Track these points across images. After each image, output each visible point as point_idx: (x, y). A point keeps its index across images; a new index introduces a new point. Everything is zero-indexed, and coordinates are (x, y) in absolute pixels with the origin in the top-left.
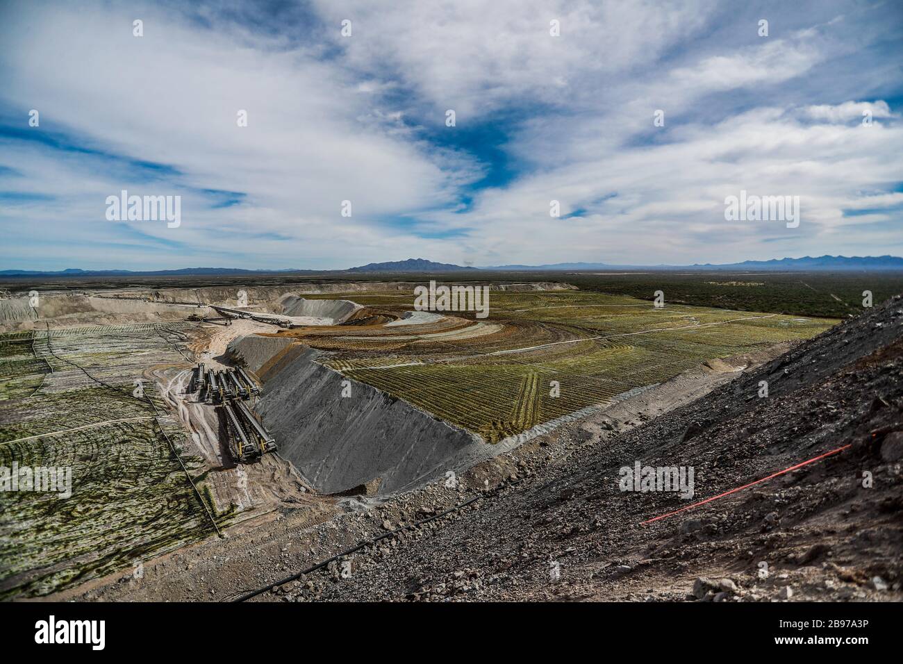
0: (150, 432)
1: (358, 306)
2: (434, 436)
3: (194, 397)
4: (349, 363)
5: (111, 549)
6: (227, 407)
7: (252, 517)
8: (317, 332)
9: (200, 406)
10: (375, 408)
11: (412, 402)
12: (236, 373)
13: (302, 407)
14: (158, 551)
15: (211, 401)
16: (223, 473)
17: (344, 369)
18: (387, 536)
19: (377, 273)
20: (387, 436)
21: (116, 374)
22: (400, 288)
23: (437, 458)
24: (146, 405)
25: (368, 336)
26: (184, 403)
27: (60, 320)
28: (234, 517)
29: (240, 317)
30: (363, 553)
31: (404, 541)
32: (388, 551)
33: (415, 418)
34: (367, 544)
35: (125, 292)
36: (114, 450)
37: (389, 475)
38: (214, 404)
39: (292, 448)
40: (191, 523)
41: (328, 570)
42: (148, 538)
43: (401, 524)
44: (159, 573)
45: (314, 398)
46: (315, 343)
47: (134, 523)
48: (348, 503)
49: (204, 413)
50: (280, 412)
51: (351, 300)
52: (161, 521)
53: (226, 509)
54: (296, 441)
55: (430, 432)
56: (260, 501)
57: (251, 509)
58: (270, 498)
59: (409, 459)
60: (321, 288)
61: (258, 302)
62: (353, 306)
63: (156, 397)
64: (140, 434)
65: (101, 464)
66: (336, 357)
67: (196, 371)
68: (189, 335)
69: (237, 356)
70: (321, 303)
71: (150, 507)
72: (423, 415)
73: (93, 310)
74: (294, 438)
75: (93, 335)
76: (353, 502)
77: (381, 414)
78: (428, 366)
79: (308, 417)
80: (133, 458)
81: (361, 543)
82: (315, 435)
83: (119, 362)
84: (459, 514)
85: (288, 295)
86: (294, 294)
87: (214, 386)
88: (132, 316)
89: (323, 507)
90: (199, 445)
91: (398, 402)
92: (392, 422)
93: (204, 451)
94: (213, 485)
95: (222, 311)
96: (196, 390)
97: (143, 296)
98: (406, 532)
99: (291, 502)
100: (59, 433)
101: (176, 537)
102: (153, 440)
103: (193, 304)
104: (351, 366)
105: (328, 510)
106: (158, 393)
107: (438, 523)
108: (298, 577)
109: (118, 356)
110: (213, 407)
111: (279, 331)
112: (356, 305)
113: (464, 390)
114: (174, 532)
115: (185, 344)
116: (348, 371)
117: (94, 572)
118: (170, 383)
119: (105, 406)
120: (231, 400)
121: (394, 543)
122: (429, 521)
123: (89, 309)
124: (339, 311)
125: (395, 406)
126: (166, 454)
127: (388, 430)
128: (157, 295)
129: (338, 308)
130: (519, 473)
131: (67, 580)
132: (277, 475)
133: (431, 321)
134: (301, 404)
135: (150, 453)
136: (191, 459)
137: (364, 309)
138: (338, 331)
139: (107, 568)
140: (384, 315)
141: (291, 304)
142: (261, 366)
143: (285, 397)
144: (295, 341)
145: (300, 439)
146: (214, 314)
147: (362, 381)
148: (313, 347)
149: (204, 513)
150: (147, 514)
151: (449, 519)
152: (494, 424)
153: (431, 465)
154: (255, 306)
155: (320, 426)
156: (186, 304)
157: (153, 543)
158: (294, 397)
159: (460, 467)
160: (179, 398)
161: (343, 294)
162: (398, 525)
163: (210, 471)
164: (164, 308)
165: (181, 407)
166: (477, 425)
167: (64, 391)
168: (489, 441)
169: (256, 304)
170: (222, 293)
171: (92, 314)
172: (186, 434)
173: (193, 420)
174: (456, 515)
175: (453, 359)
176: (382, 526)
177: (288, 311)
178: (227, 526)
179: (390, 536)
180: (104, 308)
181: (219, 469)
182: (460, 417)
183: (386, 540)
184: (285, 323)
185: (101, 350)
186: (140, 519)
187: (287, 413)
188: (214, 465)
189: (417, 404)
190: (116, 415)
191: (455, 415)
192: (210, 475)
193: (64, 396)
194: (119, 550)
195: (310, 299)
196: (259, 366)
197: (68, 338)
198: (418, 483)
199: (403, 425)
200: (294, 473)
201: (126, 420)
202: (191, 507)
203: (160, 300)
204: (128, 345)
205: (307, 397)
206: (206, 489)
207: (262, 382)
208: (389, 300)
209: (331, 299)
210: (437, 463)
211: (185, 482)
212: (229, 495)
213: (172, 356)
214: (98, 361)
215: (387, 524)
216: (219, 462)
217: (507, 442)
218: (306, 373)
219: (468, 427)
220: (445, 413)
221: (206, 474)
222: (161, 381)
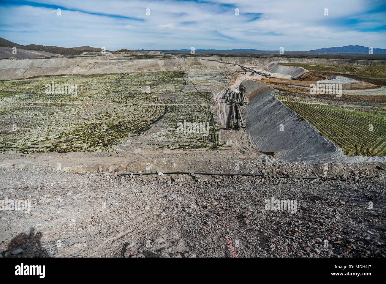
0: (207, 110)
1: (306, 71)
2: (316, 142)
3: (224, 101)
4: (287, 98)
5: (188, 144)
6: (234, 107)
7: (229, 149)
8: (279, 81)
9: (225, 104)
10: (292, 121)
11: (311, 123)
12: (241, 94)
13: (261, 113)
14: (199, 149)
15: (229, 103)
16: (225, 131)
17: (284, 100)
18: (262, 176)
19: (326, 53)
20: (292, 135)
21: (202, 88)
22: (335, 62)
23: (313, 152)
24: (208, 101)
25: (304, 86)
26: (220, 102)
27: (192, 67)
28: (223, 147)
29: (250, 71)
30: (249, 178)
31: (267, 181)
32: (259, 182)
33: (309, 130)
34: (252, 175)
35: (211, 58)
36: (195, 113)
37: (287, 152)
38: (230, 105)
39: (252, 129)
40: (210, 144)
41: (233, 178)
42: (197, 144)
43: (271, 174)
44: (195, 156)
45: (266, 110)
46: (276, 86)
47: (195, 138)
48: (264, 157)
49: (225, 108)
50: (252, 113)
51: (303, 67)
52: (202, 140)
53: (222, 143)
54: (254, 126)
55: (314, 139)
56: (234, 145)
57: (230, 146)
58: (238, 145)
59: (299, 148)
60: (289, 60)
61: (259, 65)
62: (303, 70)
63: (212, 98)
64: (204, 110)
65: (191, 117)
66: (283, 94)
67: (227, 91)
68: (229, 76)
69: (243, 87)
70: (287, 67)
71: (200, 135)
72: (314, 130)
73: (201, 64)
74: (254, 125)
75: (199, 73)
76: (267, 157)
77: (293, 125)
78: (330, 107)
79: (261, 118)
80: (200, 118)
81: (250, 174)
82: (262, 126)
83: (204, 84)
84: (301, 181)
85: (272, 62)
86: (276, 62)
87: (231, 98)
88: (212, 68)
89: (254, 155)
90: (221, 119)
91: (303, 121)
92: (297, 129)
93: (221, 121)
94: (221, 134)
95: (243, 68)
96: (225, 98)
97: (216, 60)
98: (271, 178)
99: (245, 149)
100: (183, 105)
101: (205, 147)
102: (207, 113)
103: (233, 64)
104: (288, 99)
105: (255, 157)
106: (213, 97)
107: (288, 180)
108: (222, 175)
109: (204, 82)
110: (229, 106)
111: (262, 79)
112: (305, 70)
113: (346, 124)
114: (205, 145)
115: (227, 80)
116: (285, 102)
117: (183, 148)
118: (218, 94)
119: (197, 98)
120: (235, 104)
121: (263, 180)
122: (284, 178)
123: (200, 64)
124: (295, 72)
125: (302, 122)
126: (210, 119)
127: (294, 133)
128: (221, 60)
129: (295, 71)
130: (350, 176)
131: (176, 148)
132: (243, 137)
133: (347, 82)
134: (261, 112)
135: (205, 117)
136: (217, 123)
137: (308, 72)
138: (289, 82)
139: (185, 148)
140: (319, 77)
141: (273, 67)
142: (251, 93)
143: (256, 107)
144: (268, 84)
145: (256, 126)
146: (240, 69)
147: (290, 107)
148: (274, 88)
149: (215, 142)
150: (199, 137)
151: (294, 181)
152: (356, 146)
153: (308, 155)
154: (257, 67)
155: (265, 123)
156: (231, 64)
157: (198, 146)
158: (259, 108)
159: (322, 161)
160: (219, 100)
161: (300, 64)
162: (269, 174)
163: (221, 129)
164: (222, 65)
165: (219, 103)
166: (343, 144)
167: (188, 91)
168: (347, 154)
169: (258, 66)
170: (245, 60)
171: (200, 65)
172: (218, 114)
173: (221, 109)
174: (299, 181)
175: (349, 106)
176: (261, 171)
177: (271, 70)
178: (220, 149)
179: (263, 176)
180: (204, 64)
181: (224, 129)
182: (335, 137)
183: (261, 177)
184: (268, 75)
185: (201, 79)
186: (197, 138)
187: (254, 115)
188: (223, 127)
189: (313, 124)
190: (199, 102)
191: (332, 135)
192: (221, 130)
193: (187, 93)
194: (190, 145)
195: (282, 65)
196: (250, 93)
197: (193, 74)
198: (298, 160)
199: (302, 132)
200: (250, 139)
201: (201, 105)
202: (212, 139)
203: (222, 62)
204: (209, 78)
205: (264, 110)
206: (218, 135)
207: (250, 100)
208: (325, 69)
209: (292, 66)
210: (312, 155)
211: (213, 130)
212: (225, 139)
213: (221, 84)
214: (199, 83)
215: (264, 171)
216: (225, 127)
217: (358, 158)
218: (266, 99)
219: (337, 143)
220: (327, 133)
221: (220, 129)
222: (215, 93)
